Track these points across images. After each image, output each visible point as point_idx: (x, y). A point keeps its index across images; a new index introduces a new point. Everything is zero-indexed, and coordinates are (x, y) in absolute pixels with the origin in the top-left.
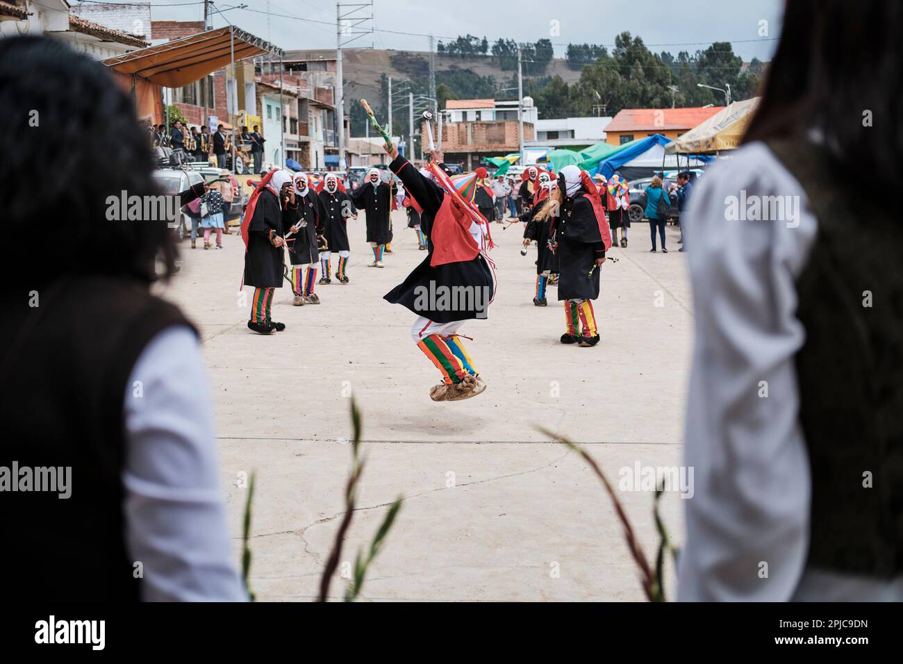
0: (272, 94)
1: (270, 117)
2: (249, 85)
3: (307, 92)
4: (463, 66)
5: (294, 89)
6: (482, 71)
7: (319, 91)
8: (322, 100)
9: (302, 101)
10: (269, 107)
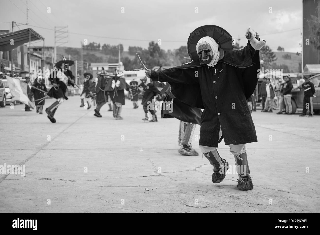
0: (33, 57)
1: (32, 65)
2: (25, 54)
3: (44, 57)
4: (91, 53)
5: (40, 56)
6: (98, 55)
7: (47, 58)
8: (49, 61)
9: (42, 61)
10: (32, 62)
